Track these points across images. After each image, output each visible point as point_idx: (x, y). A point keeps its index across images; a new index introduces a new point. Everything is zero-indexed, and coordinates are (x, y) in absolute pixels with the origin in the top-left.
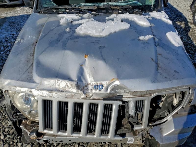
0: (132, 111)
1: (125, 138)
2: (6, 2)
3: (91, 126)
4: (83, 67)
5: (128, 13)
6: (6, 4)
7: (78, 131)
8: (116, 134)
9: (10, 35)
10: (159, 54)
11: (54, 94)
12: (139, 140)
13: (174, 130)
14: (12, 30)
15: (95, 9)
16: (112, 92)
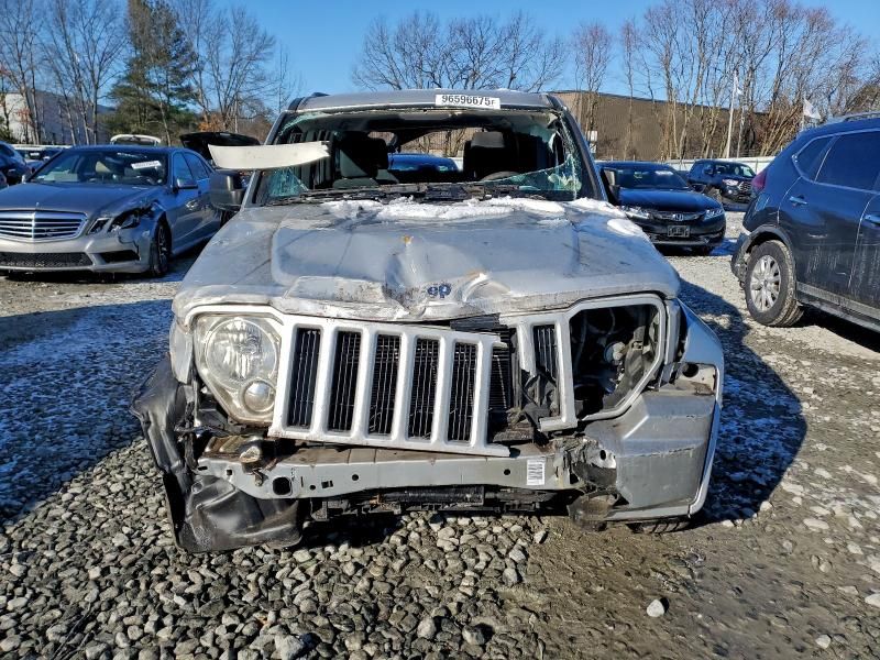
0: (525, 360)
1: (519, 457)
2: (90, 262)
3: (421, 411)
4: (400, 257)
5: (508, 197)
6: (89, 268)
7: (382, 431)
8: (489, 440)
9: (103, 347)
10: (584, 241)
11: (328, 307)
12: (561, 470)
13: (646, 418)
14: (111, 334)
15: (422, 191)
16: (473, 301)
